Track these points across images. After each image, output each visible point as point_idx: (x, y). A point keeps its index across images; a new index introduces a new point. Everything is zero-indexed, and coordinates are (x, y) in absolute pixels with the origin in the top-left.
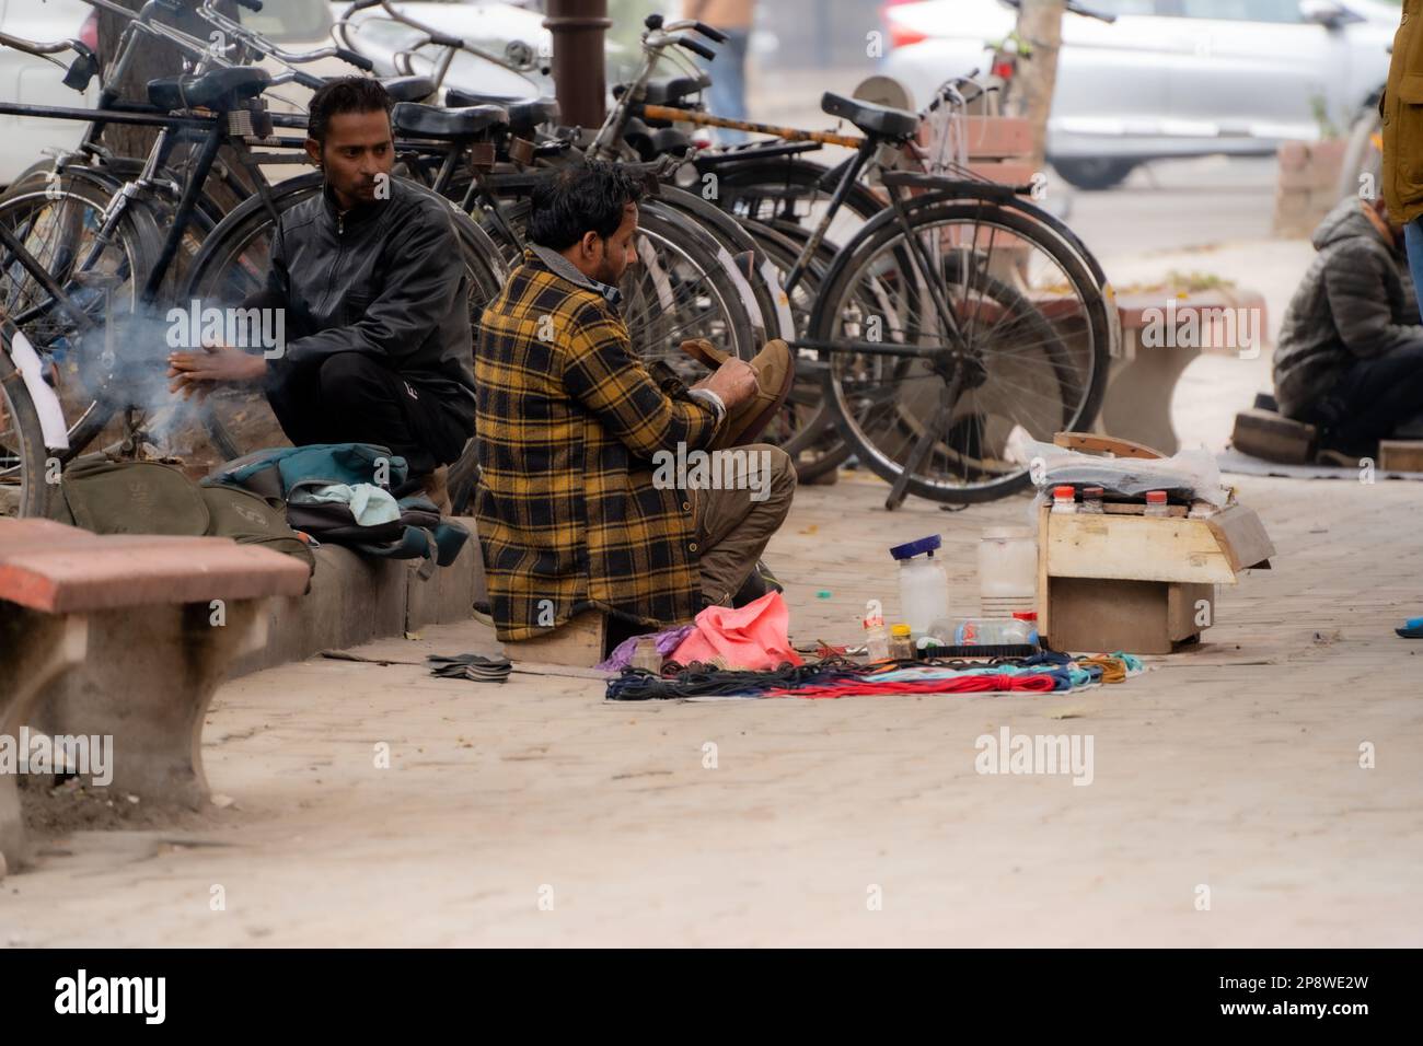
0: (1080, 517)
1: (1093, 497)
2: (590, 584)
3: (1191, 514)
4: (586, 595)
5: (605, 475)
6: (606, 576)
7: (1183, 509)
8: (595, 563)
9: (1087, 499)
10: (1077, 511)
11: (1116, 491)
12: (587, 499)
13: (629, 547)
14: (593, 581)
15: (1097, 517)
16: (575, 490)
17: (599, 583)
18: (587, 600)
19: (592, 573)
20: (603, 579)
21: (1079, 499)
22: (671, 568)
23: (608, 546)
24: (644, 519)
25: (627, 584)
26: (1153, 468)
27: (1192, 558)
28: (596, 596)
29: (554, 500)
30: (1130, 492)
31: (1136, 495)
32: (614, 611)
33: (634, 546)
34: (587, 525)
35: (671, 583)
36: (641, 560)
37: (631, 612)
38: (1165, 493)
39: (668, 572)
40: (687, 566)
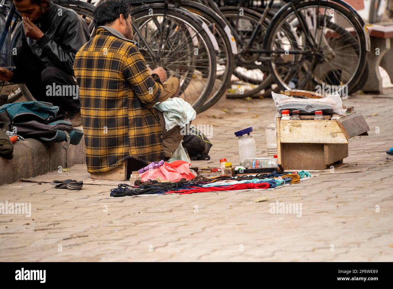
0: (291, 121)
1: (296, 114)
2: (130, 149)
3: (332, 118)
4: (129, 153)
5: (135, 110)
6: (135, 146)
7: (329, 116)
8: (132, 141)
9: (294, 114)
10: (290, 119)
11: (304, 111)
12: (129, 118)
13: (144, 136)
14: (131, 148)
15: (297, 121)
16: (125, 115)
17: (133, 149)
18: (129, 155)
19: (131, 145)
20: (135, 147)
21: (291, 114)
22: (155, 144)
23: (137, 135)
24: (148, 126)
25: (143, 149)
26: (318, 102)
27: (332, 134)
28: (133, 153)
29: (117, 118)
30: (310, 111)
31: (311, 112)
32: (139, 159)
33: (146, 135)
34: (128, 128)
35: (155, 149)
36: (148, 141)
37: (144, 159)
38: (321, 111)
39: (154, 145)
40: (160, 143)
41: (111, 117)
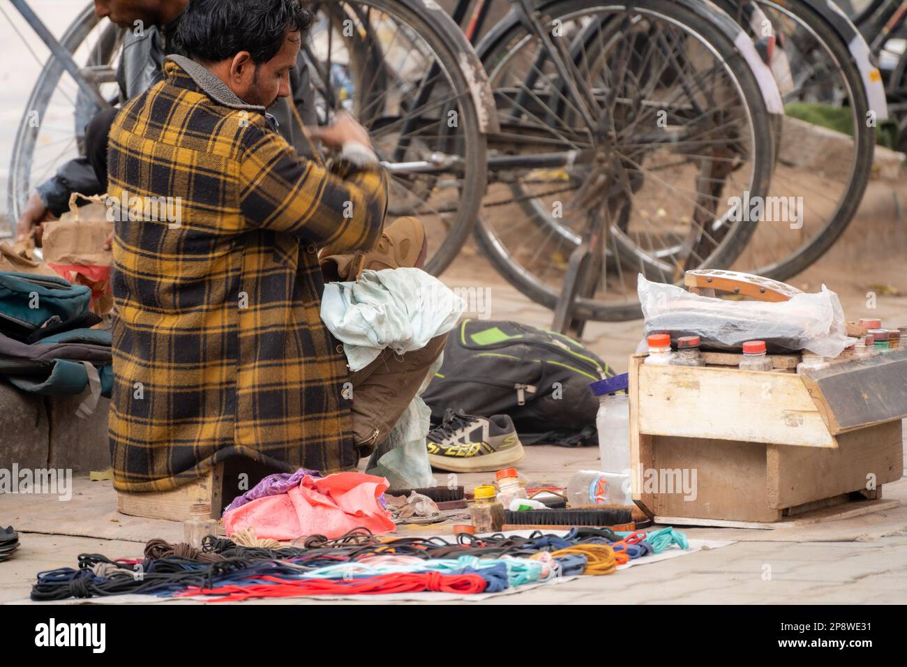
0: (672, 369)
1: (688, 347)
2: (238, 428)
3: (800, 366)
4: (233, 439)
5: (261, 309)
6: (255, 418)
8: (244, 404)
9: (681, 349)
10: (671, 363)
11: (715, 340)
12: (242, 335)
13: (284, 387)
14: (240, 424)
15: (689, 370)
16: (230, 326)
17: (247, 427)
18: (233, 445)
19: (240, 415)
20: (252, 423)
21: (675, 348)
22: (323, 415)
23: (259, 386)
24: (303, 359)
25: (277, 428)
26: (764, 313)
27: (787, 416)
28: (244, 441)
29: (205, 336)
30: (730, 341)
31: (735, 344)
32: (263, 457)
33: (289, 387)
34: (239, 363)
35: (321, 430)
36: (295, 404)
37: (282, 459)
38: (763, 343)
39: (319, 418)
40: (339, 412)
41: (187, 333)
